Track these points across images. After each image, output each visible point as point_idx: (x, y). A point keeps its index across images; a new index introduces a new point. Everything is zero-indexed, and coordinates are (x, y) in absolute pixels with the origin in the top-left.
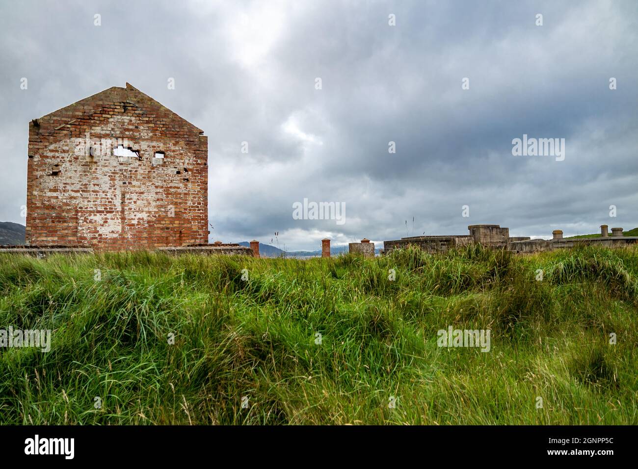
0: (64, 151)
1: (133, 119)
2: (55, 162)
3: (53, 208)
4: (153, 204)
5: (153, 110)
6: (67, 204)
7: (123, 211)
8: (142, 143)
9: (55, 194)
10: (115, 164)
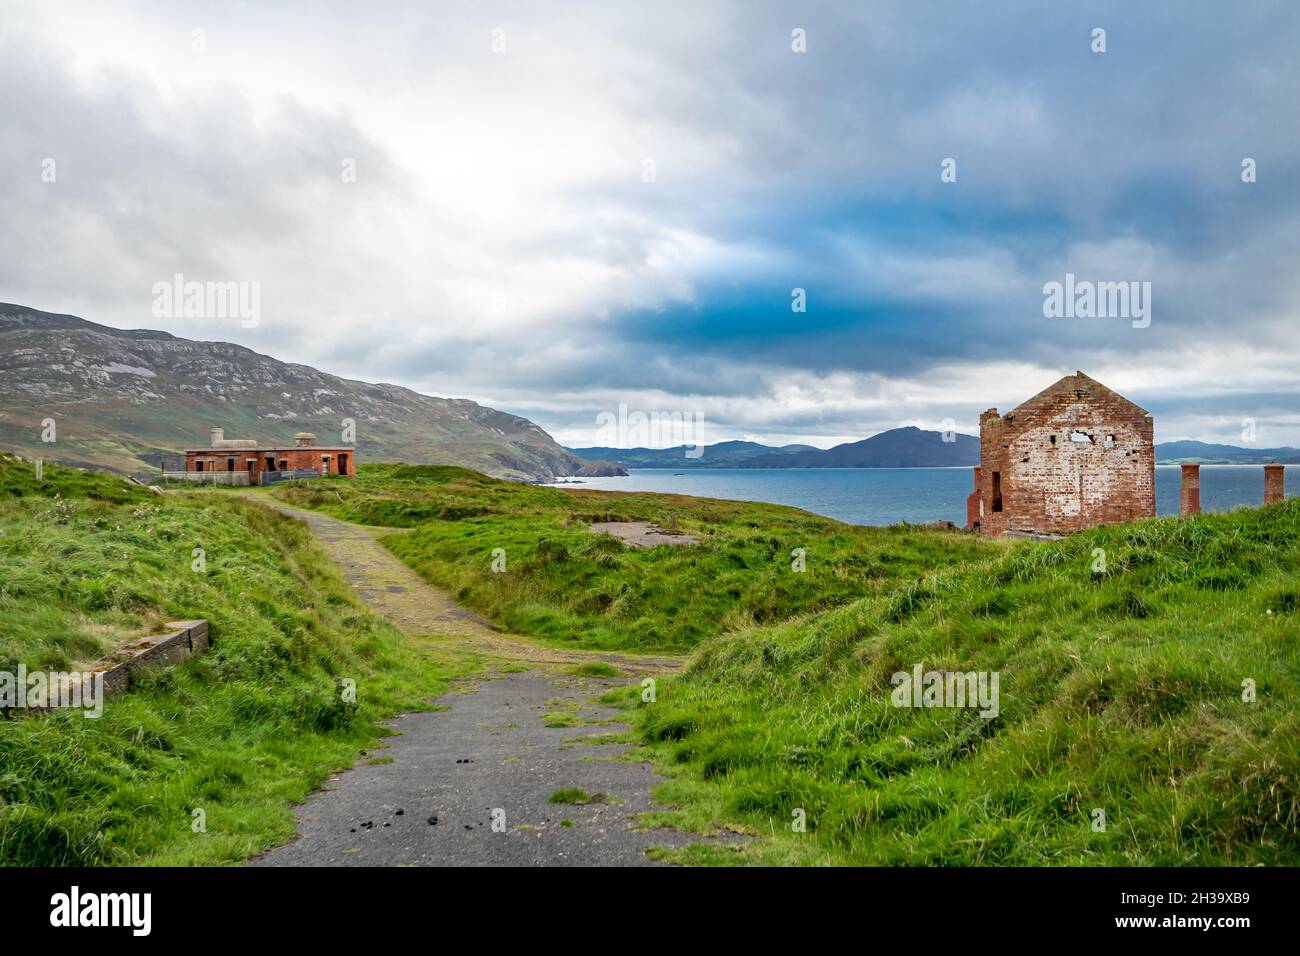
0: (1032, 440)
1: (1086, 405)
2: (1025, 449)
3: (1026, 490)
4: (1107, 484)
5: (1103, 396)
6: (1036, 487)
7: (1081, 492)
8: (1095, 428)
9: (1026, 478)
10: (1074, 449)
